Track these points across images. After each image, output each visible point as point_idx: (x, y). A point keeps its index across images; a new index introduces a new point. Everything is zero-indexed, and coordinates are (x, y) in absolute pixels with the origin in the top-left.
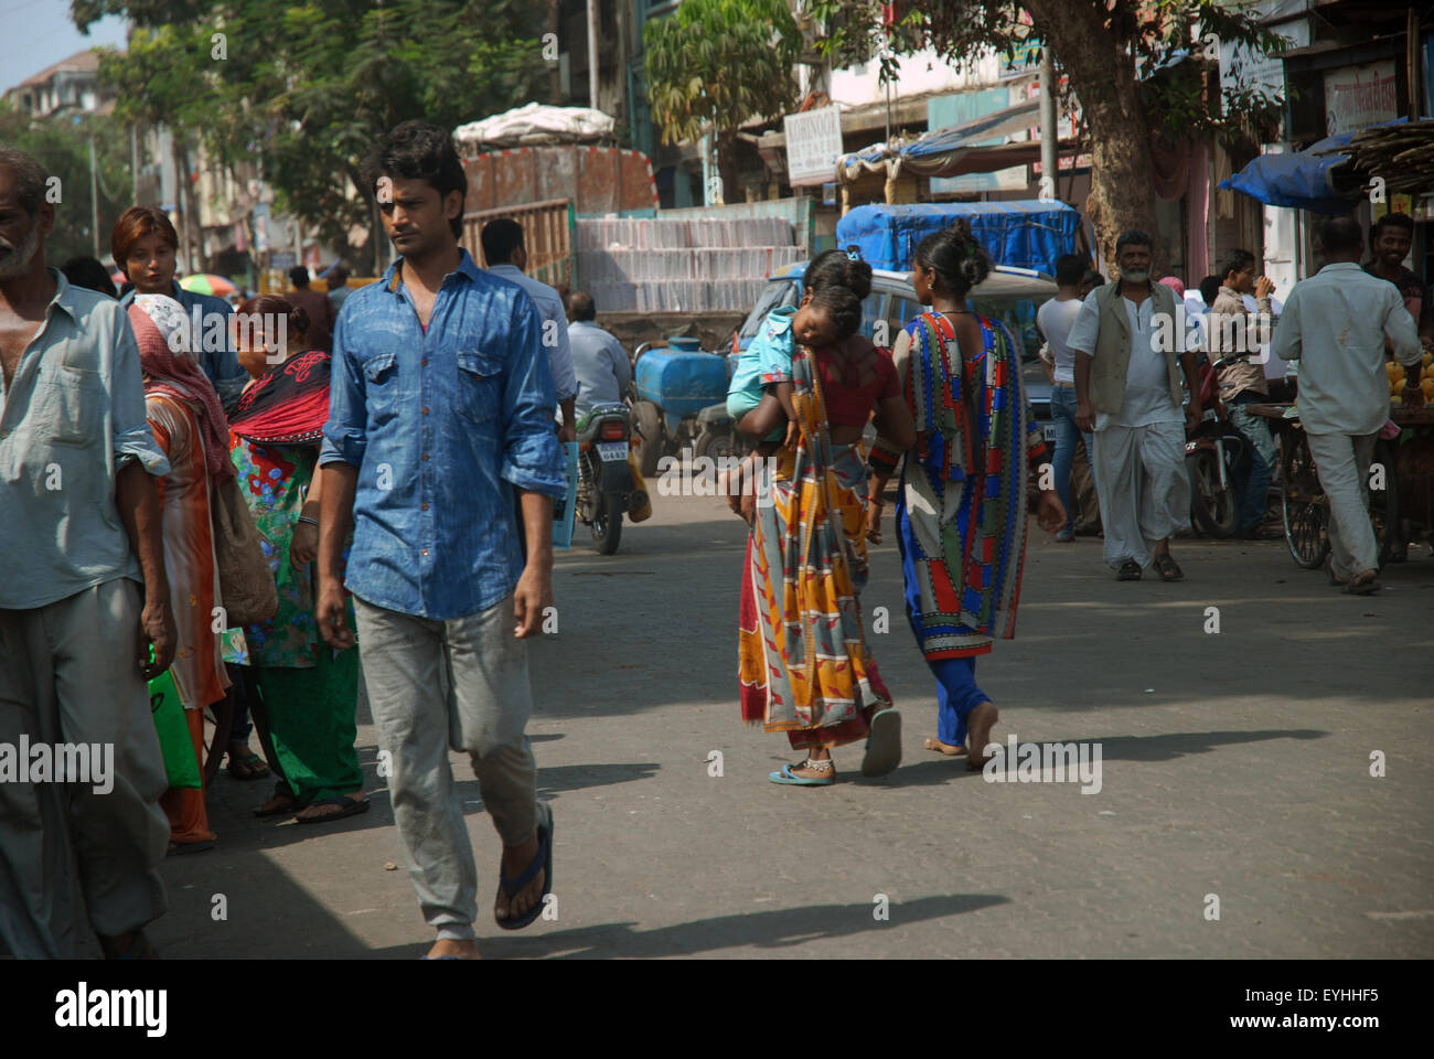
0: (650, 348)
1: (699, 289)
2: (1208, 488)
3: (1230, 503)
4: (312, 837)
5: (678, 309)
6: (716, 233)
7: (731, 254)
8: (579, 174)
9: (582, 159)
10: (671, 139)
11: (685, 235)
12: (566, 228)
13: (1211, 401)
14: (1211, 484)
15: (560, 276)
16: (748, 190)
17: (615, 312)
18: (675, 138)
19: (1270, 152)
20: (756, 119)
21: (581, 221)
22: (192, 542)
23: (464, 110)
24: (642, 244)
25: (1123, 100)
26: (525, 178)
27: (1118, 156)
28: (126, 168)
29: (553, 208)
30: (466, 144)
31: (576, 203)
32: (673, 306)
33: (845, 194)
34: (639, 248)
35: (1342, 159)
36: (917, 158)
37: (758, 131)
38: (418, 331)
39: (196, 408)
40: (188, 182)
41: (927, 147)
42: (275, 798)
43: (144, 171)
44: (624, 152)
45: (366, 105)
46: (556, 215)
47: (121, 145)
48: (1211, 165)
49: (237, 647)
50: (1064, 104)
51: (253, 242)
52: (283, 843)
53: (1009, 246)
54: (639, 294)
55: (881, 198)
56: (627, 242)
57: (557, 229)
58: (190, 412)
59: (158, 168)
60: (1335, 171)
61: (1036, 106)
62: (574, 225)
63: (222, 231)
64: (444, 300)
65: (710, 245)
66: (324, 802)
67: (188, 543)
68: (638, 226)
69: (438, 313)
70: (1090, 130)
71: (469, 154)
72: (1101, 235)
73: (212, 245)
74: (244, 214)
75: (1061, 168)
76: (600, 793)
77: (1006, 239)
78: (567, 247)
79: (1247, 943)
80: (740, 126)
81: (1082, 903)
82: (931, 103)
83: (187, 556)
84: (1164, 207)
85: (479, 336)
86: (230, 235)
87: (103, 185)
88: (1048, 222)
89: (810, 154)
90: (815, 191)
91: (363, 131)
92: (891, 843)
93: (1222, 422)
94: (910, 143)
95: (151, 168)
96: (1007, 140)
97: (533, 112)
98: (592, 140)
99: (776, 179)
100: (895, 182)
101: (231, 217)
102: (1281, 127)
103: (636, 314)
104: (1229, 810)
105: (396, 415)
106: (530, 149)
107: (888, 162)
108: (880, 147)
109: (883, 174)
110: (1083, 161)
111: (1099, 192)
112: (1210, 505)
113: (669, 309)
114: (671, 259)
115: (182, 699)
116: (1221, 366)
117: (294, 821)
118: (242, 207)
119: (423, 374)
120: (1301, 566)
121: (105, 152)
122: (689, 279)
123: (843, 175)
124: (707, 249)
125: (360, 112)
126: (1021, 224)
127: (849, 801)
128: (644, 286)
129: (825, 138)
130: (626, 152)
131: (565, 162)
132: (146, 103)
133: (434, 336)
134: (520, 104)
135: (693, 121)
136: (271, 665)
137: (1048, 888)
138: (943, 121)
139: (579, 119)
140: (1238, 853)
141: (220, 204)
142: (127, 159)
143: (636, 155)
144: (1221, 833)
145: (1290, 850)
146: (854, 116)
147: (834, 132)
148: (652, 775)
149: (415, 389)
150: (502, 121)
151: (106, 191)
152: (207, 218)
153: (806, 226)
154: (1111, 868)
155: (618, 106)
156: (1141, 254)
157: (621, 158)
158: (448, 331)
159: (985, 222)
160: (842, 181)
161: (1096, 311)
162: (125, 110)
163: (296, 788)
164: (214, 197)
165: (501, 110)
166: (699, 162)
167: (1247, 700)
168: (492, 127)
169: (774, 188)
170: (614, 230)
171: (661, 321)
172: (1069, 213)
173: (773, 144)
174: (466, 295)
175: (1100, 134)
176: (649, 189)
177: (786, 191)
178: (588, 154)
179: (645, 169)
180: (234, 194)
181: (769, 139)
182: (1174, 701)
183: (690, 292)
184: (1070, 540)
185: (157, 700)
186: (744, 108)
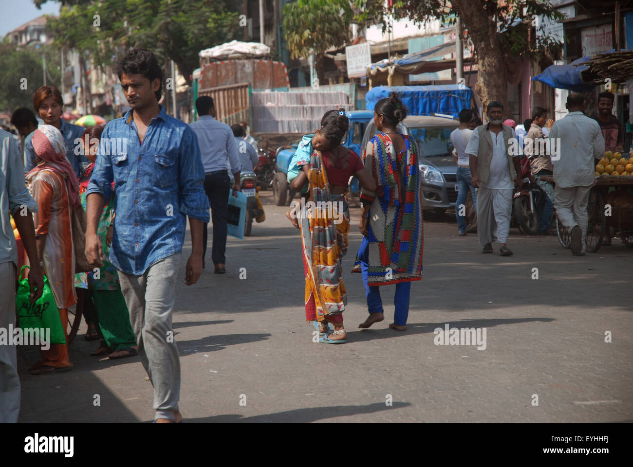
0: (283, 149)
1: (306, 123)
2: (525, 212)
3: (535, 219)
4: (115, 365)
5: (297, 132)
6: (314, 99)
7: (320, 108)
8: (254, 73)
9: (256, 65)
10: (295, 56)
11: (300, 99)
12: (248, 96)
13: (528, 174)
14: (527, 210)
15: (245, 117)
16: (330, 79)
17: (269, 133)
18: (297, 57)
19: (558, 64)
20: (333, 48)
21: (254, 92)
22: (62, 235)
23: (205, 43)
24: (281, 103)
25: (491, 40)
26: (230, 74)
27: (489, 66)
28: (59, 68)
29: (242, 87)
30: (204, 58)
31: (252, 85)
32: (294, 130)
33: (370, 81)
34: (280, 105)
35: (586, 68)
36: (401, 66)
37: (334, 53)
38: (138, 144)
39: (64, 176)
40: (85, 75)
41: (407, 61)
42: (100, 348)
43: (67, 69)
44: (274, 62)
45: (162, 41)
46: (243, 90)
47: (57, 58)
48: (532, 70)
49: (83, 281)
50: (466, 42)
51: (114, 101)
52: (102, 368)
53: (441, 105)
54: (280, 125)
55: (386, 84)
56: (274, 102)
57: (243, 96)
58: (62, 177)
59: (73, 68)
60: (583, 73)
61: (454, 44)
62: (251, 94)
63: (100, 96)
64: (151, 130)
65: (311, 104)
66: (121, 350)
67: (60, 236)
68: (279, 95)
69: (147, 136)
70: (477, 54)
71: (206, 63)
72: (481, 100)
73: (96, 102)
74: (110, 89)
75: (465, 71)
76: (244, 346)
77: (440, 102)
78: (248, 104)
79: (520, 415)
80: (326, 52)
81: (450, 397)
82: (410, 41)
83: (60, 241)
84: (511, 88)
85: (165, 148)
86: (104, 97)
87: (49, 76)
88: (459, 94)
89: (357, 63)
90: (358, 80)
91: (161, 52)
92: (368, 370)
93: (532, 183)
94: (399, 59)
95: (69, 68)
96: (442, 58)
97: (235, 44)
98: (260, 57)
99: (342, 74)
100: (393, 77)
101: (105, 90)
102: (563, 53)
103: (278, 134)
104: (519, 356)
105: (126, 182)
106: (233, 61)
107: (389, 67)
108: (386, 61)
109: (387, 73)
110: (475, 68)
111: (481, 81)
112: (526, 220)
113: (293, 132)
114: (294, 110)
115: (57, 304)
116: (532, 159)
117: (108, 358)
118: (109, 86)
119: (138, 163)
120: (564, 247)
121: (50, 61)
122: (301, 118)
123: (370, 73)
124: (310, 105)
125: (159, 44)
126: (446, 95)
127: (352, 351)
128: (282, 122)
129: (363, 57)
130: (276, 63)
131: (248, 67)
132: (67, 39)
133: (145, 146)
134: (229, 41)
135: (305, 49)
136: (98, 289)
137: (436, 390)
138: (415, 49)
139: (255, 48)
140: (520, 375)
141: (100, 84)
142: (59, 64)
143: (279, 64)
144: (514, 366)
145: (543, 374)
146: (376, 47)
147: (367, 54)
148: (267, 339)
149: (135, 171)
150: (220, 48)
151: (50, 78)
152: (94, 90)
153: (354, 96)
154: (464, 381)
155: (274, 42)
156: (499, 112)
157: (273, 65)
158: (152, 145)
159: (431, 94)
160: (369, 76)
161: (478, 137)
162: (58, 42)
163: (109, 343)
164: (97, 81)
165: (220, 44)
166: (308, 67)
167: (533, 307)
168: (216, 51)
169: (341, 79)
170: (269, 96)
171: (289, 137)
172: (468, 91)
173: (341, 59)
174: (161, 128)
175: (481, 56)
176: (285, 79)
177: (346, 80)
178: (258, 63)
179: (283, 69)
180: (106, 80)
181: (339, 57)
182: (500, 307)
183: (302, 124)
184: (465, 235)
185: (46, 305)
186: (327, 44)
